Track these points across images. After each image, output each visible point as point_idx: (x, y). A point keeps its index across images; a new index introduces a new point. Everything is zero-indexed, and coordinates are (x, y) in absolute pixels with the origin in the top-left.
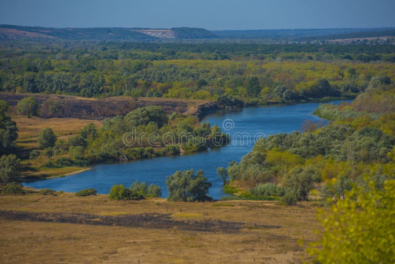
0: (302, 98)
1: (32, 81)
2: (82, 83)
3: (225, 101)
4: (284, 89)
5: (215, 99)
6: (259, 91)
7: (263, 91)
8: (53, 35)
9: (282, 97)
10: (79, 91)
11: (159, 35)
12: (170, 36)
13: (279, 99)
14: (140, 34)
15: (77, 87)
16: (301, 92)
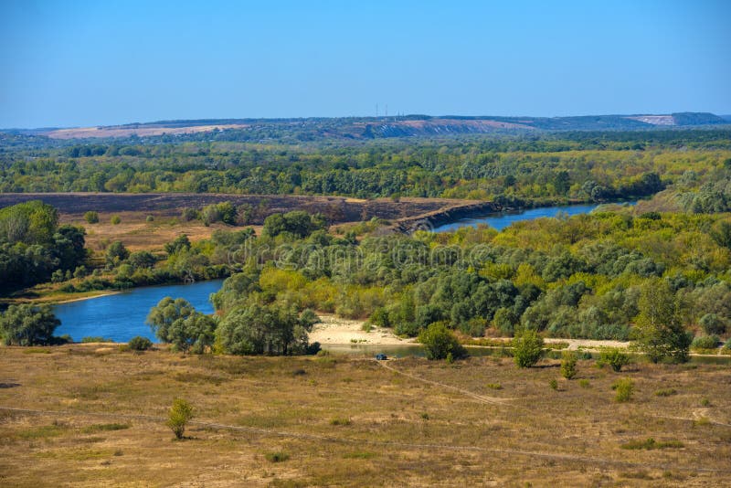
0: (620, 196)
1: (331, 181)
2: (382, 183)
3: (503, 202)
4: (593, 185)
5: (490, 199)
6: (568, 188)
7: (572, 188)
8: (534, 126)
9: (590, 194)
10: (379, 191)
11: (656, 122)
12: (670, 122)
13: (586, 198)
14: (636, 121)
15: (377, 186)
16: (619, 189)
